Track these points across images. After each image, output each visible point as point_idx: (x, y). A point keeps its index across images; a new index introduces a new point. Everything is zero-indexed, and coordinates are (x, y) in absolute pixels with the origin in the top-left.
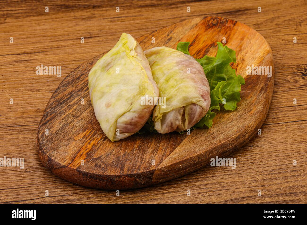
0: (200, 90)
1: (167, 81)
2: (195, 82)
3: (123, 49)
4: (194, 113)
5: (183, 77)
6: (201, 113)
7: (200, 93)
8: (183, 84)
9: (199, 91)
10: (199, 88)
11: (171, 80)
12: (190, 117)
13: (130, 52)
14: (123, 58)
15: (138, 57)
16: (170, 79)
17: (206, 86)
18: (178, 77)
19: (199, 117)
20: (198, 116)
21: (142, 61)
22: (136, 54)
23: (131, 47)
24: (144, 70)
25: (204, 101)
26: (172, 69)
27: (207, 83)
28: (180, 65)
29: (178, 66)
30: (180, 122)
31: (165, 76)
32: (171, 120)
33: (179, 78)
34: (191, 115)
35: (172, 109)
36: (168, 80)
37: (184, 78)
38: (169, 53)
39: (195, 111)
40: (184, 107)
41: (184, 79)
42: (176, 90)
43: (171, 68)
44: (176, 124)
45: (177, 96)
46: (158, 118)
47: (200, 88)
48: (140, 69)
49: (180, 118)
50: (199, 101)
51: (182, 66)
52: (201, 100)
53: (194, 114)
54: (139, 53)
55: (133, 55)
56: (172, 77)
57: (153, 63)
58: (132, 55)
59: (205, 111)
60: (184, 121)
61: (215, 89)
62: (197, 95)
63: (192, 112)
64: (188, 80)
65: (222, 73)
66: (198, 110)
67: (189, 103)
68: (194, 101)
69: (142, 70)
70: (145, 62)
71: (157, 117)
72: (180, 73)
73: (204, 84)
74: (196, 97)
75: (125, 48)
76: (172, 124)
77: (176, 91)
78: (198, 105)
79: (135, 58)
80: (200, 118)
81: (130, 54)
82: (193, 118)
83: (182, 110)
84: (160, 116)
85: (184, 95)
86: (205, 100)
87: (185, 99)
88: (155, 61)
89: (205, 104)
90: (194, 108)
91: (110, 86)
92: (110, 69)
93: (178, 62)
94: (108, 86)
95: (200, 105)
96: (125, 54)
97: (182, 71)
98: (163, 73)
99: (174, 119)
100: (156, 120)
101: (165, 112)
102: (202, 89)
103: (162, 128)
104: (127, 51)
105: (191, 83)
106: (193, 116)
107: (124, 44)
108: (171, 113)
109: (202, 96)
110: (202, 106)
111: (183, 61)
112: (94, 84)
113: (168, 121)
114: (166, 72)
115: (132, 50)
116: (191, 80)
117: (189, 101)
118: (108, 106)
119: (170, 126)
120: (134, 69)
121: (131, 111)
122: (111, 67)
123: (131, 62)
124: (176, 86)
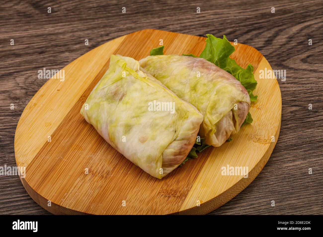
1: (194, 89)
2: (228, 79)
4: (243, 112)
5: (210, 79)
8: (218, 86)
10: (235, 84)
11: (198, 86)
13: (137, 74)
14: (133, 82)
16: (196, 86)
18: (204, 81)
21: (155, 81)
22: (145, 74)
23: (135, 68)
25: (246, 96)
26: (189, 75)
28: (194, 69)
29: (192, 70)
30: (233, 126)
32: (225, 129)
33: (206, 81)
35: (222, 116)
37: (212, 80)
39: (244, 109)
40: (232, 110)
41: (214, 81)
42: (216, 95)
43: (187, 74)
44: (230, 131)
45: (221, 100)
46: (213, 131)
49: (232, 123)
50: (243, 98)
51: (197, 68)
53: (243, 114)
56: (197, 83)
58: (143, 77)
62: (239, 92)
63: (242, 112)
64: (219, 80)
66: (246, 107)
68: (240, 99)
71: (211, 131)
74: (239, 95)
75: (127, 71)
77: (216, 96)
78: (244, 102)
79: (148, 79)
81: (138, 76)
82: (243, 118)
83: (231, 114)
84: (214, 128)
87: (232, 99)
90: (242, 106)
91: (136, 117)
92: (124, 98)
93: (188, 66)
94: (134, 117)
95: (246, 101)
96: (133, 77)
97: (204, 73)
98: (181, 83)
99: (227, 126)
100: (211, 135)
101: (217, 122)
102: (238, 84)
103: (218, 140)
104: (133, 74)
105: (225, 81)
106: (242, 116)
107: (124, 67)
108: (222, 121)
109: (242, 91)
110: (248, 102)
111: (194, 63)
112: (109, 119)
113: (223, 130)
114: (184, 80)
115: (137, 71)
116: (222, 79)
117: (235, 101)
118: (143, 140)
119: (225, 135)
120: (156, 92)
121: (177, 139)
122: (124, 95)
123: (148, 85)
124: (210, 91)
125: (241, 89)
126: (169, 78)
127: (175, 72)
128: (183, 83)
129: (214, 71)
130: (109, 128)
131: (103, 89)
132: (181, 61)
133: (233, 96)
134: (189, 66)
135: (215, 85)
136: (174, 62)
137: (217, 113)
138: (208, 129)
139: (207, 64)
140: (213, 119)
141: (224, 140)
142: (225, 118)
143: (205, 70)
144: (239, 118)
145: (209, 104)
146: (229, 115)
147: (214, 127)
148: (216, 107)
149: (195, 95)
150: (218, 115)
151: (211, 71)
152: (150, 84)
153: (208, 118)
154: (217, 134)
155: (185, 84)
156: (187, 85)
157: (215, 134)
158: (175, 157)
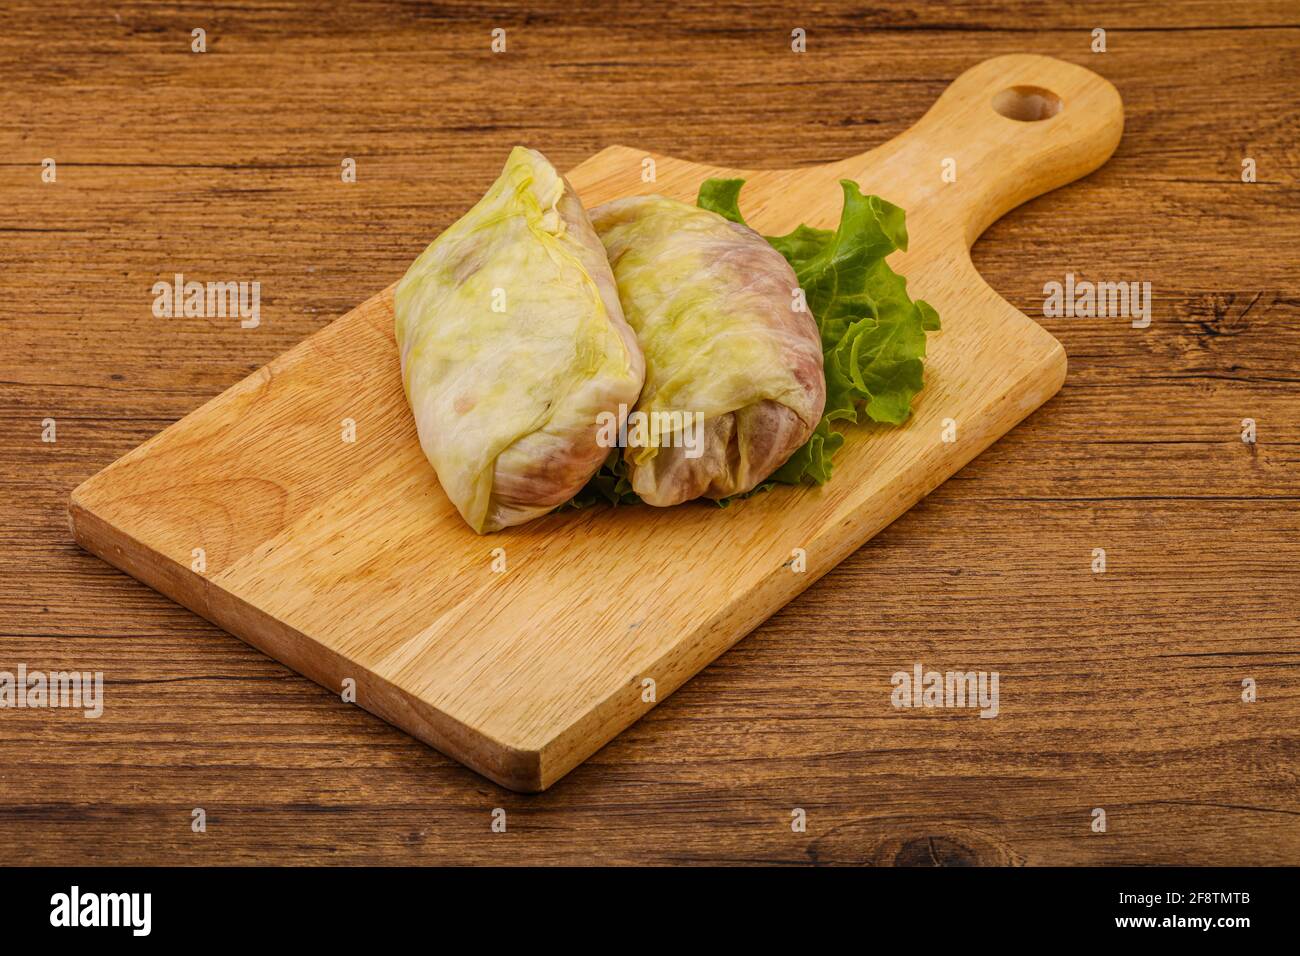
0: (791, 352)
1: (673, 319)
2: (772, 325)
3: (517, 207)
4: (770, 435)
5: (728, 308)
6: (795, 435)
7: (788, 364)
8: (729, 332)
9: (788, 356)
10: (785, 345)
11: (686, 316)
12: (756, 447)
13: (540, 219)
14: (516, 238)
15: (569, 237)
16: (682, 312)
17: (810, 338)
18: (709, 306)
19: (787, 448)
20: (783, 446)
21: (583, 249)
22: (564, 224)
23: (545, 199)
24: (592, 286)
25: (803, 391)
26: (689, 277)
27: (810, 327)
28: (716, 265)
29: (708, 266)
30: (722, 464)
31: (666, 302)
32: (689, 459)
33: (714, 309)
34: (761, 443)
36: (676, 318)
37: (731, 311)
38: (675, 220)
39: (775, 427)
40: (734, 414)
41: (734, 315)
42: (707, 354)
43: (686, 273)
44: (706, 474)
45: (710, 374)
46: (645, 453)
47: (791, 347)
48: (579, 279)
49: (720, 451)
50: (787, 392)
51: (725, 265)
52: (791, 387)
53: (770, 439)
54: (574, 223)
55: (553, 228)
56: (691, 305)
57: (617, 254)
58: (548, 229)
59: (807, 427)
60: (734, 461)
61: (840, 349)
62: (780, 372)
63: (765, 432)
64: (747, 317)
65: (858, 289)
66: (784, 421)
67: (752, 398)
68: (771, 391)
69: (585, 283)
70: (596, 257)
71: (640, 449)
72: (718, 292)
73: (802, 333)
74: (778, 379)
75: (523, 202)
76: (692, 473)
77: (707, 358)
78: (783, 406)
79: (560, 238)
80: (790, 452)
81: (541, 224)
82: (767, 452)
83: (729, 424)
85: (735, 370)
86: (808, 387)
87: (740, 383)
88: (625, 247)
89: (808, 402)
90: (770, 416)
92: (471, 277)
93: (708, 252)
95: (791, 405)
96: (523, 225)
97: (726, 286)
98: (657, 292)
100: (639, 461)
102: (796, 351)
103: (658, 487)
104: (531, 215)
105: (759, 327)
106: (766, 445)
107: (520, 189)
109: (797, 373)
110: (798, 411)
111: (727, 250)
113: (681, 462)
114: (666, 287)
115: (546, 209)
116: (757, 318)
117: (751, 392)
118: (464, 406)
119: (688, 481)
120: (556, 279)
121: (546, 429)
122: (477, 270)
123: (548, 255)
124: (704, 339)
125: (794, 366)
126: (639, 269)
127: (664, 257)
128: (660, 293)
129: (756, 290)
133: (752, 375)
134: (710, 255)
135: (725, 328)
136: (689, 230)
141: (681, 494)
143: (737, 281)
144: (751, 447)
145: (675, 374)
146: (721, 422)
148: (691, 389)
151: (750, 287)
152: (552, 254)
154: (661, 468)
155: (662, 297)
157: (655, 462)
158: (528, 480)
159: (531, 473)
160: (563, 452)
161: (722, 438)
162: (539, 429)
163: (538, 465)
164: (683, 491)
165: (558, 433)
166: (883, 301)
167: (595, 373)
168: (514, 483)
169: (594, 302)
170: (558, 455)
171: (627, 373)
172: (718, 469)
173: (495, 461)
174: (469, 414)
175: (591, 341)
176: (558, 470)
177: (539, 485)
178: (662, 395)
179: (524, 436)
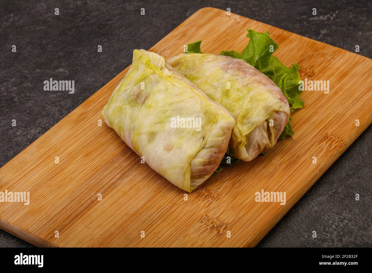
1: (226, 94)
2: (265, 85)
3: (149, 71)
4: (280, 123)
5: (245, 84)
6: (286, 121)
7: (277, 97)
8: (253, 93)
9: (276, 94)
10: (273, 91)
11: (231, 91)
12: (276, 129)
13: (161, 73)
14: (157, 82)
15: (176, 76)
16: (228, 90)
18: (238, 85)
21: (183, 79)
22: (171, 72)
23: (159, 65)
24: (195, 91)
25: (285, 105)
26: (222, 78)
28: (229, 71)
29: (226, 72)
30: (267, 139)
32: (257, 141)
33: (240, 85)
34: (277, 127)
35: (254, 126)
39: (281, 120)
40: (267, 120)
41: (249, 86)
42: (249, 102)
43: (220, 77)
44: (263, 144)
45: (254, 109)
46: (243, 143)
48: (190, 90)
49: (266, 135)
50: (281, 107)
51: (232, 70)
52: (281, 105)
53: (280, 125)
54: (173, 71)
55: (169, 74)
59: (289, 117)
60: (270, 136)
62: (276, 100)
63: (278, 123)
64: (255, 85)
66: (283, 117)
67: (271, 112)
68: (276, 108)
69: (192, 91)
71: (240, 143)
74: (276, 103)
75: (151, 68)
76: (259, 145)
77: (249, 103)
78: (281, 112)
79: (173, 77)
81: (163, 74)
82: (280, 130)
83: (266, 124)
84: (244, 140)
86: (285, 103)
87: (267, 108)
89: (288, 108)
90: (278, 117)
91: (160, 123)
92: (146, 101)
93: (223, 67)
94: (157, 123)
95: (283, 111)
96: (157, 76)
97: (239, 77)
98: (213, 87)
99: (259, 138)
100: (240, 147)
101: (247, 133)
102: (276, 91)
103: (249, 154)
104: (157, 72)
105: (262, 87)
106: (279, 127)
107: (148, 64)
108: (254, 133)
109: (280, 99)
110: (286, 112)
111: (229, 64)
112: (132, 126)
113: (254, 142)
114: (215, 84)
115: (161, 69)
116: (259, 84)
117: (271, 110)
118: (169, 148)
119: (257, 149)
120: (182, 92)
121: (206, 147)
122: (147, 98)
123: (174, 85)
124: (243, 97)
125: (279, 97)
126: (200, 80)
127: (208, 73)
128: (214, 86)
129: (251, 75)
130: (132, 136)
131: (126, 90)
132: (215, 62)
133: (269, 104)
134: (224, 68)
135: (249, 91)
136: (209, 62)
137: (249, 123)
138: (237, 140)
139: (244, 66)
140: (244, 129)
141: (256, 154)
142: (258, 130)
143: (241, 74)
144: (275, 130)
145: (240, 112)
146: (263, 125)
147: (244, 138)
148: (249, 116)
149: (226, 101)
150: (249, 125)
151: (248, 74)
152: (175, 84)
153: (238, 128)
154: (248, 147)
155: (216, 88)
156: (219, 89)
157: (245, 146)
158: (205, 167)
159: (205, 164)
160: (215, 153)
161: (265, 130)
162: (203, 148)
163: (208, 160)
164: (256, 153)
165: (212, 147)
166: (276, 67)
167: (217, 122)
168: (199, 170)
169: (200, 97)
170: (214, 155)
171: (229, 118)
172: (266, 141)
173: (190, 164)
174: (172, 150)
175: (209, 111)
176: (214, 160)
177: (209, 167)
178: (239, 121)
179: (199, 152)
